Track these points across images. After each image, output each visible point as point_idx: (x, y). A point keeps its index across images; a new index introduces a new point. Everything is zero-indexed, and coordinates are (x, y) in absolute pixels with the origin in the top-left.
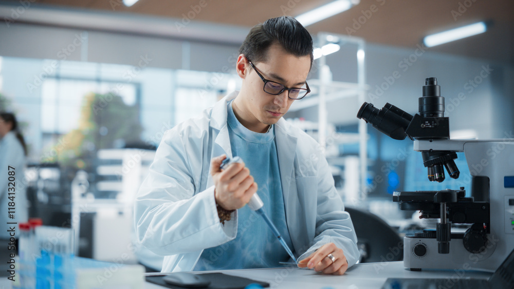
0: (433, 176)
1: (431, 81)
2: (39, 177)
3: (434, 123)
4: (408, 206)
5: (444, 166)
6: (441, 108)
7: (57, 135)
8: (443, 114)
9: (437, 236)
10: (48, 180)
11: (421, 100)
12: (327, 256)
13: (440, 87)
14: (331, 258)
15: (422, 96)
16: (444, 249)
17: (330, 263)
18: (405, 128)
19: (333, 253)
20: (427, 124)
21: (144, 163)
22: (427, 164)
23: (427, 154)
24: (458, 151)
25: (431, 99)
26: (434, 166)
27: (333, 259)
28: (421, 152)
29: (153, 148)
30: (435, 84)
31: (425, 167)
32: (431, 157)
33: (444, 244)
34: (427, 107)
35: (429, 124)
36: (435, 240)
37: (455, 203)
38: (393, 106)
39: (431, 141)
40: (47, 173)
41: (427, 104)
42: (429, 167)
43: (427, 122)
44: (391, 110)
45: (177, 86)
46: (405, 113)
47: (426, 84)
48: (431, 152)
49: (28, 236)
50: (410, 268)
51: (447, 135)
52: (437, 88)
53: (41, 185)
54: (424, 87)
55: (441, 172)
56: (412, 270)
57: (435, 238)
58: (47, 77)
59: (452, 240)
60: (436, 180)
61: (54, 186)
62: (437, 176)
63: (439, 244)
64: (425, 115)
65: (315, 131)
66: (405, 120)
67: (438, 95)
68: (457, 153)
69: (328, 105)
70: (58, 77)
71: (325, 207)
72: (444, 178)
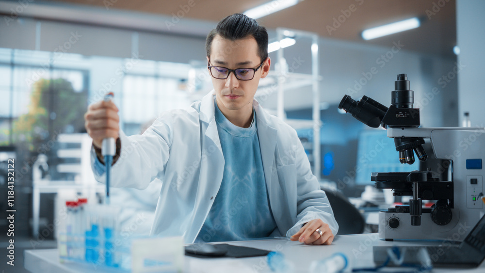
0: (405, 160)
1: (402, 77)
3: (407, 113)
4: (382, 184)
5: (414, 150)
6: (411, 101)
7: (10, 120)
8: (412, 106)
9: (410, 210)
11: (393, 93)
12: (315, 231)
13: (410, 82)
14: (319, 232)
15: (394, 90)
16: (416, 221)
17: (318, 236)
18: (381, 117)
19: (321, 228)
20: (400, 115)
22: (399, 149)
23: (398, 140)
24: (425, 138)
25: (402, 93)
26: (405, 150)
27: (321, 233)
28: (393, 139)
30: (406, 79)
31: (397, 151)
32: (403, 143)
33: (416, 217)
34: (399, 100)
35: (402, 114)
36: (409, 214)
37: (426, 182)
38: (369, 98)
39: (403, 129)
41: (399, 97)
42: (400, 151)
43: (401, 113)
44: (368, 101)
45: (126, 74)
46: (380, 104)
47: (398, 79)
48: (403, 139)
50: (384, 238)
51: (418, 123)
52: (408, 82)
54: (396, 82)
55: (411, 155)
56: (387, 240)
57: (409, 212)
59: (423, 214)
60: (408, 162)
62: (408, 159)
63: (412, 217)
64: (397, 107)
66: (382, 111)
67: (408, 89)
68: (424, 139)
70: (12, 65)
71: (304, 188)
72: (414, 161)
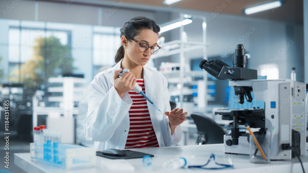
2: (10, 93)
7: (20, 64)
10: (16, 94)
21: (76, 85)
25: (240, 57)
29: (81, 76)
35: (230, 72)
40: (15, 90)
45: (94, 33)
49: (39, 133)
53: (11, 97)
55: (242, 98)
58: (11, 27)
61: (20, 98)
63: (233, 139)
65: (178, 68)
69: (185, 53)
70: (20, 28)
